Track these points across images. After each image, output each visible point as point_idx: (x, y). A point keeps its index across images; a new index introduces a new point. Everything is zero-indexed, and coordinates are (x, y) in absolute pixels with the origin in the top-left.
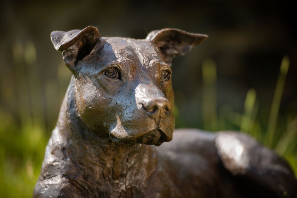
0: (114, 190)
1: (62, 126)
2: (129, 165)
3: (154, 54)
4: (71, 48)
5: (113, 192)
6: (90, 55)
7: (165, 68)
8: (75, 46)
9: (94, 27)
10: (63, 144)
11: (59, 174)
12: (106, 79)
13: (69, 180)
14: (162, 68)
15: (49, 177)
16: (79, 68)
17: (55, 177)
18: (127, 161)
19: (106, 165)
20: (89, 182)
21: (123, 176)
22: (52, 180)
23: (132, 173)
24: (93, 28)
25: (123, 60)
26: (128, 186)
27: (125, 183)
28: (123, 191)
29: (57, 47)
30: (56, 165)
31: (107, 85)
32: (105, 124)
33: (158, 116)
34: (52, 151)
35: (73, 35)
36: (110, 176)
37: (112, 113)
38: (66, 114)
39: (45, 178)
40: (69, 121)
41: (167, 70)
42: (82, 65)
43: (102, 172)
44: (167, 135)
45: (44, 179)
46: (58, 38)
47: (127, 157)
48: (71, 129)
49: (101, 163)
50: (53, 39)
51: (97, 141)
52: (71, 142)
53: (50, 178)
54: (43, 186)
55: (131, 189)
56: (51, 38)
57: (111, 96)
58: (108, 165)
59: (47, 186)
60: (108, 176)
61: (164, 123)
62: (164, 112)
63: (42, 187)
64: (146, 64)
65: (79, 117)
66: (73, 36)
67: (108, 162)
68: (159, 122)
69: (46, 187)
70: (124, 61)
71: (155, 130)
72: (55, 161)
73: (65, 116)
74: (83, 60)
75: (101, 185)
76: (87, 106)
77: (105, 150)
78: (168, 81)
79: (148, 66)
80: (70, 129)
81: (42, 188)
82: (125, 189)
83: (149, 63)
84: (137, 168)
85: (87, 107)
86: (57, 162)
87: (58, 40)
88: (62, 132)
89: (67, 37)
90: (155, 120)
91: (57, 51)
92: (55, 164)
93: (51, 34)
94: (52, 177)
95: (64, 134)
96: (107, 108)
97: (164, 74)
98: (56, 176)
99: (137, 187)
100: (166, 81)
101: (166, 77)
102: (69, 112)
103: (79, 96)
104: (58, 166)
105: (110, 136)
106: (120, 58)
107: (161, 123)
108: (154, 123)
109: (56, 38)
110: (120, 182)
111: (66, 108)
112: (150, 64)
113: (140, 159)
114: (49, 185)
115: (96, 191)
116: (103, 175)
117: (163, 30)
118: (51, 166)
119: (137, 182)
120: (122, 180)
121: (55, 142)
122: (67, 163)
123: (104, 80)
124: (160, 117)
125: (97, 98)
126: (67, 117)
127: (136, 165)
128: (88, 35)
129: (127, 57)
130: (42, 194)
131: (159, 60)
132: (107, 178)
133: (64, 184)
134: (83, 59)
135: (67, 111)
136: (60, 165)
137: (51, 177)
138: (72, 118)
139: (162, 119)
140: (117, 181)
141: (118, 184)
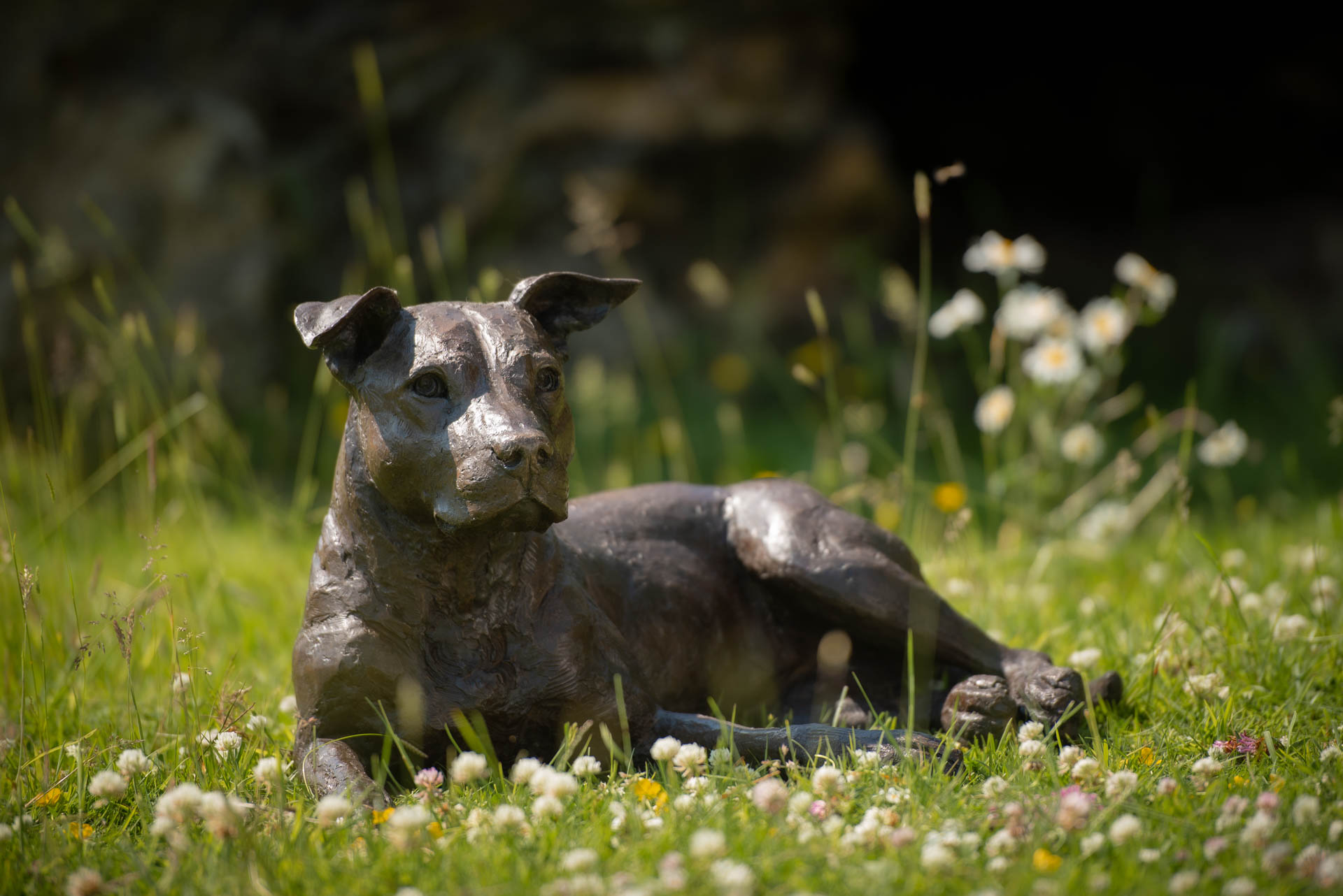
0: (463, 636)
1: (340, 507)
2: (492, 580)
3: (520, 335)
4: (341, 337)
5: (461, 640)
6: (380, 350)
7: (545, 363)
8: (348, 332)
9: (384, 288)
10: (343, 546)
11: (342, 612)
12: (416, 399)
13: (364, 620)
14: (538, 365)
15: (321, 619)
16: (360, 379)
17: (333, 619)
18: (487, 570)
19: (439, 583)
20: (408, 624)
21: (482, 604)
22: (328, 624)
23: (501, 596)
24: (384, 290)
25: (450, 355)
26: (493, 625)
27: (488, 619)
28: (483, 635)
29: (308, 338)
30: (333, 591)
31: (419, 412)
32: (424, 496)
33: (527, 471)
34: (322, 562)
35: (341, 308)
36: (451, 607)
37: (435, 471)
38: (345, 481)
39: (312, 622)
40: (353, 495)
41: (548, 367)
42: (366, 373)
43: (432, 598)
44: (551, 509)
45: (312, 625)
46: (310, 320)
47: (486, 561)
48: (358, 511)
49: (429, 580)
50: (300, 323)
51: (415, 532)
52: (359, 540)
53: (322, 621)
54: (309, 640)
55: (502, 630)
56: (296, 319)
57: (429, 436)
58: (445, 583)
59: (319, 639)
60: (447, 607)
61: (542, 485)
62: (539, 461)
63: (308, 642)
64: (502, 360)
65: (372, 484)
66: (341, 311)
67: (443, 575)
68: (529, 483)
69: (316, 641)
70: (451, 358)
71: (524, 501)
72: (330, 584)
73: (343, 484)
74: (367, 362)
75: (433, 627)
76: (382, 460)
77: (434, 550)
78: (553, 390)
79: (506, 363)
80: (355, 511)
81: (308, 644)
82: (487, 633)
83: (507, 356)
84: (512, 584)
85: (383, 463)
86: (335, 585)
87: (311, 323)
88: (340, 520)
89: (329, 316)
90: (521, 480)
91: (308, 349)
92: (329, 590)
93: (295, 311)
94: (328, 617)
95: (345, 523)
96: (423, 462)
97: (542, 376)
98: (335, 615)
99: (515, 624)
100: (549, 390)
101: (549, 382)
102: (350, 476)
103: (366, 439)
104: (337, 595)
105: (436, 519)
106: (443, 352)
107: (535, 487)
108: (519, 486)
109: (305, 320)
110: (476, 617)
111: (344, 468)
112: (509, 359)
113: (517, 564)
114: (322, 635)
115: (424, 641)
116: (436, 604)
117: (541, 276)
118: (322, 595)
119: (513, 614)
120: (478, 612)
121: (327, 542)
122: (355, 586)
123: (413, 402)
124: (531, 474)
125: (402, 443)
126: (347, 485)
127: (508, 578)
128: (374, 305)
129: (459, 349)
130: (310, 657)
131: (531, 348)
132: (446, 611)
133: (352, 632)
134: (367, 360)
135: (347, 472)
136: (341, 592)
137: (326, 619)
138: (358, 486)
139: (535, 478)
140: (469, 616)
141: (470, 620)
